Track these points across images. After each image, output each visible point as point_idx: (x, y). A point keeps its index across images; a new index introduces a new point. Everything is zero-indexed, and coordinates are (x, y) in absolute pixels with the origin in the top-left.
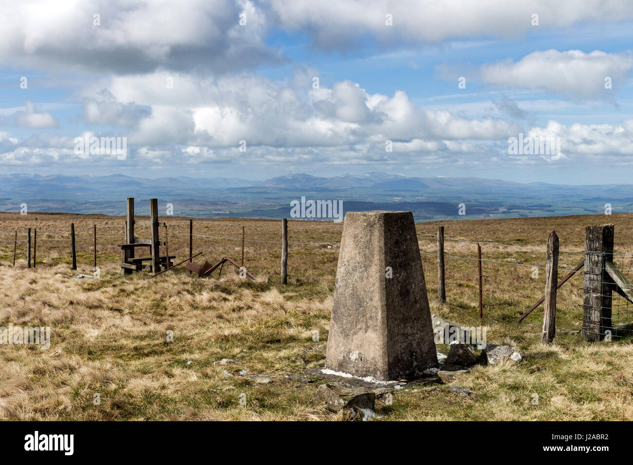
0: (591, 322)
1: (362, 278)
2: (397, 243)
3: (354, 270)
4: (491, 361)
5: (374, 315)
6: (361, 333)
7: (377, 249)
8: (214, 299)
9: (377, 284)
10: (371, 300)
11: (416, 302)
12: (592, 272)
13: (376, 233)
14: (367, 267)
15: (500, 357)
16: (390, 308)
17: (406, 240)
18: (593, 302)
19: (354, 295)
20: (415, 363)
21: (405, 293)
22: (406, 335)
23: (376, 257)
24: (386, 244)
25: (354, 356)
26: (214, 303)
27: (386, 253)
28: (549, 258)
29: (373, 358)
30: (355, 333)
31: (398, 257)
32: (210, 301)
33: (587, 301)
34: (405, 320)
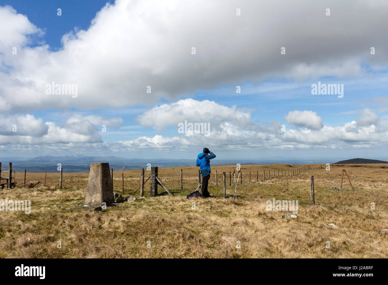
0: (152, 192)
1: (95, 180)
2: (105, 170)
3: (94, 178)
4: (128, 200)
5: (99, 189)
6: (95, 195)
7: (100, 172)
8: (39, 194)
9: (100, 181)
10: (98, 185)
11: (109, 186)
12: (153, 179)
13: (100, 168)
14: (97, 177)
15: (130, 199)
16: (103, 187)
17: (107, 170)
18: (153, 187)
19: (93, 185)
20: (109, 202)
21: (107, 184)
22: (107, 194)
23: (100, 174)
24: (102, 171)
25: (93, 201)
26: (39, 195)
27: (102, 173)
28: (142, 175)
29: (99, 201)
30: (94, 195)
31: (105, 174)
32: (37, 194)
33: (151, 187)
34: (107, 191)
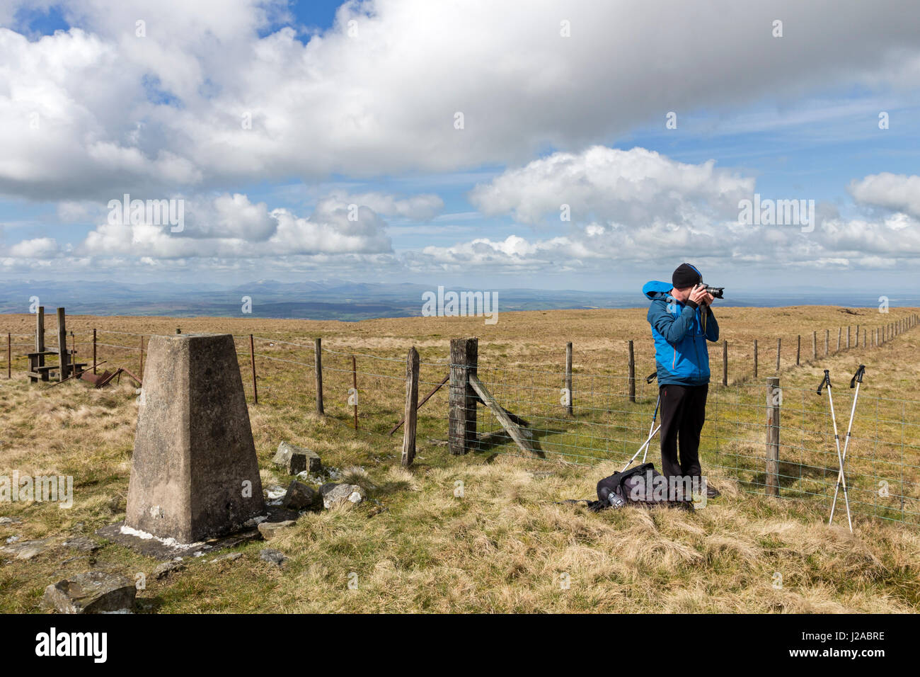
0: (456, 435)
1: (164, 417)
2: (209, 372)
3: (157, 406)
4: (326, 504)
5: (176, 462)
6: (162, 484)
7: (180, 382)
8: (90, 415)
9: (180, 425)
10: (173, 444)
11: (235, 441)
12: (456, 385)
13: (180, 363)
14: (170, 403)
15: (337, 500)
16: (196, 453)
17: (222, 368)
18: (458, 415)
19: (156, 437)
20: (232, 515)
21: (218, 432)
22: (219, 484)
23: (180, 392)
24: (191, 375)
25: (155, 512)
26: (89, 420)
27: (191, 387)
29: (175, 515)
30: (156, 484)
31: (209, 389)
32: (85, 417)
33: (452, 414)
34: (218, 465)
